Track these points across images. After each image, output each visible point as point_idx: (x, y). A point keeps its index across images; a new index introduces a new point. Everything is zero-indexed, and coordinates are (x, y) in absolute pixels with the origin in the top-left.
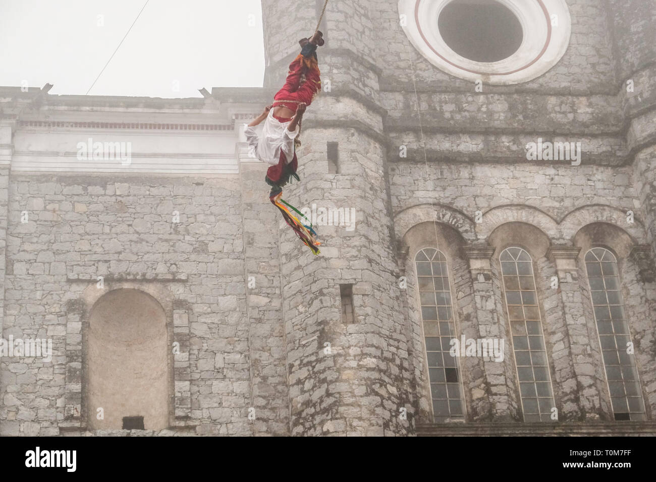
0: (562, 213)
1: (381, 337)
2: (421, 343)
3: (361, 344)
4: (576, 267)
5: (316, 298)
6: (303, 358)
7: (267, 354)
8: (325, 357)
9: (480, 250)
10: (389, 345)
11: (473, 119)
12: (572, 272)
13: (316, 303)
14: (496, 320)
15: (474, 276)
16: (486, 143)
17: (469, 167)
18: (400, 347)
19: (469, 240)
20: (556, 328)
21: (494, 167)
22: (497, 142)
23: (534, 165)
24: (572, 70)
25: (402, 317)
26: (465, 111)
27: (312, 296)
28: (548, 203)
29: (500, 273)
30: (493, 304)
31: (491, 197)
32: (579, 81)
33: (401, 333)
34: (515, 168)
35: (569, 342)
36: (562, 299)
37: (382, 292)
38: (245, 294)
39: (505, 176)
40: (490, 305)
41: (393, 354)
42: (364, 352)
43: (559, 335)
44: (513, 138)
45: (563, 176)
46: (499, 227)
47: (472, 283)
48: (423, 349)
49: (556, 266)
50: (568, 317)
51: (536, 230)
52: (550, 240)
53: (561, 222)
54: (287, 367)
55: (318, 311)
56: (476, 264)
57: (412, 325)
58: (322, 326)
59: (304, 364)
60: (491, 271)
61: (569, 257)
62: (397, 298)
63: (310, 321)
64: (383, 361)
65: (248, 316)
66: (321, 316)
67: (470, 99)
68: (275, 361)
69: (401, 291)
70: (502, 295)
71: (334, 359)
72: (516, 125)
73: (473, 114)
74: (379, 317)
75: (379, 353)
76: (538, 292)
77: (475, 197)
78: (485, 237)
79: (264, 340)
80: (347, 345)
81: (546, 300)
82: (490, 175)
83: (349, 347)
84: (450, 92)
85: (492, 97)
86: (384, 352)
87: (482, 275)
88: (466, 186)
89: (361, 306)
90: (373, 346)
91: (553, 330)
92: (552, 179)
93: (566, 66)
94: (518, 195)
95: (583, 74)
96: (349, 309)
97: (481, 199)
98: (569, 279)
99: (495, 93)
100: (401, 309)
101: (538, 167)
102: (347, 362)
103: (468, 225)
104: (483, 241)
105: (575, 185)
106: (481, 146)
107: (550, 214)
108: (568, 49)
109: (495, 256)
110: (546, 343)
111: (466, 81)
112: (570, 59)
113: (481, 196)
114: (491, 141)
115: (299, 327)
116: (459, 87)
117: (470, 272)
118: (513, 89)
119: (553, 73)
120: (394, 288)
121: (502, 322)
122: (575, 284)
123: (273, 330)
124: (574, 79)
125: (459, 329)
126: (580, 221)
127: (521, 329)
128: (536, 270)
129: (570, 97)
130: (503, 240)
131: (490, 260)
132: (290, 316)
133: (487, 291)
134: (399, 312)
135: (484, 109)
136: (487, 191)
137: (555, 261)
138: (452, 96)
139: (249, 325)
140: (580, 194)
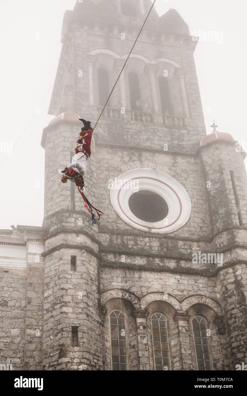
0: (182, 298)
1: (90, 354)
2: (110, 358)
3: (80, 357)
4: (188, 325)
5: (60, 332)
6: (50, 363)
7: (33, 360)
8: (62, 363)
9: (141, 313)
10: (94, 358)
11: (142, 249)
12: (186, 327)
13: (60, 335)
14: (147, 349)
15: (138, 326)
16: (148, 261)
17: (139, 272)
18: (100, 360)
19: (137, 308)
20: (177, 355)
21: (151, 273)
22: (153, 261)
23: (170, 273)
24: (191, 229)
25: (101, 344)
26: (139, 245)
27: (58, 331)
28: (176, 293)
29: (151, 326)
30: (146, 341)
31: (149, 288)
32: (194, 235)
33: (100, 353)
34: (161, 274)
35: (182, 362)
36: (180, 340)
37: (92, 331)
38: (24, 328)
39: (156, 278)
40: (145, 341)
41: (96, 363)
42: (81, 361)
43: (177, 359)
44: (161, 259)
45: (184, 279)
46: (152, 302)
47: (137, 330)
48: (111, 361)
49: (178, 324)
50: (183, 350)
51: (169, 305)
52: (176, 310)
53: (182, 302)
54: (42, 367)
55: (60, 339)
56: (139, 320)
57: (106, 349)
58: (62, 347)
59: (51, 366)
60: (146, 324)
61: (184, 320)
62: (100, 335)
63: (56, 344)
64: (90, 367)
65: (25, 340)
66: (61, 342)
67: (141, 239)
68: (36, 364)
69: (101, 332)
70: (151, 336)
71: (66, 364)
72: (162, 253)
73: (143, 246)
74: (90, 344)
75: (88, 362)
76: (169, 336)
77: (141, 287)
78: (145, 307)
79: (32, 352)
80: (73, 357)
81: (172, 340)
82: (149, 277)
83: (74, 358)
84: (132, 235)
85: (152, 239)
86: (91, 362)
87: (142, 326)
88: (137, 281)
89: (82, 338)
90: (86, 358)
91: (175, 356)
92: (179, 281)
93: (188, 227)
94: (162, 288)
95: (196, 231)
96: (75, 339)
97: (144, 288)
98: (184, 331)
99: (153, 237)
100: (101, 341)
101: (172, 274)
102: (73, 366)
103: (137, 301)
104: (143, 309)
105: (189, 284)
106: (145, 262)
107: (176, 298)
108: (189, 219)
109: (149, 317)
110: (171, 362)
111: (140, 230)
112: (190, 224)
113: (144, 287)
114: (150, 260)
115: (50, 347)
116: (136, 233)
117: (136, 324)
118: (162, 236)
119: (181, 230)
120: (99, 330)
121: (150, 350)
122: (187, 333)
123: (36, 347)
124: (191, 233)
125: (129, 352)
126: (191, 302)
127: (159, 354)
128: (168, 325)
129: (189, 242)
130: (153, 309)
131: (146, 318)
132: (46, 341)
133: (144, 334)
134: (100, 342)
135: (148, 245)
136: (147, 284)
137: (177, 321)
138: (133, 237)
139: (25, 344)
140: (192, 289)
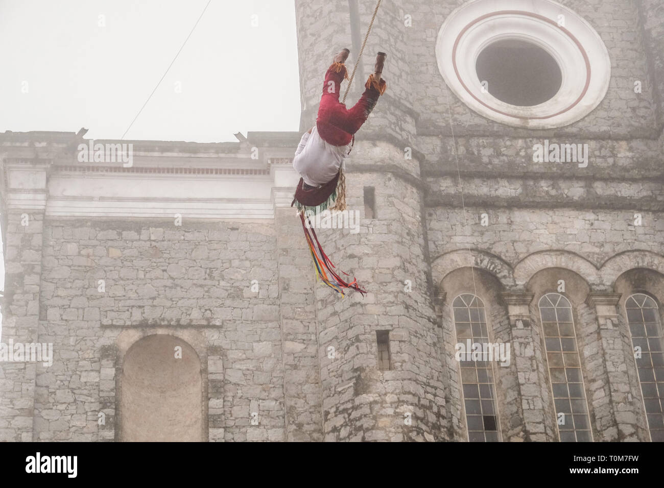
0: (602, 259)
1: (418, 384)
2: (459, 390)
3: (397, 391)
4: (617, 313)
5: (352, 344)
6: (339, 405)
7: (302, 401)
8: (362, 404)
9: (517, 296)
10: (426, 392)
11: (511, 164)
12: (612, 319)
13: (353, 349)
14: (535, 367)
15: (512, 323)
16: (525, 187)
17: (507, 212)
18: (438, 394)
19: (508, 285)
20: (597, 376)
21: (533, 212)
22: (536, 186)
23: (573, 210)
24: (611, 114)
25: (439, 364)
26: (504, 155)
27: (348, 342)
28: (588, 249)
29: (539, 319)
30: (532, 351)
31: (530, 242)
32: (619, 125)
33: (438, 380)
34: (554, 212)
35: (610, 389)
36: (602, 346)
37: (419, 338)
38: (281, 340)
39: (544, 221)
40: (529, 352)
41: (430, 401)
42: (401, 399)
43: (599, 383)
44: (552, 182)
45: (603, 221)
46: (537, 273)
47: (511, 330)
48: (461, 397)
49: (596, 312)
50: (609, 364)
51: (574, 276)
52: (590, 285)
53: (601, 267)
54: (323, 414)
55: (354, 357)
56: (515, 311)
57: (449, 372)
58: (359, 373)
59: (340, 412)
60: (529, 317)
61: (609, 303)
62: (435, 344)
63: (347, 368)
64: (420, 408)
65: (284, 363)
66: (357, 363)
67: (508, 143)
68: (310, 408)
69: (438, 338)
70: (541, 341)
71: (370, 406)
72: (555, 169)
73: (511, 158)
74: (417, 364)
75: (416, 400)
76: (578, 339)
77: (514, 242)
78: (524, 282)
79: (300, 387)
80: (384, 392)
81: (587, 347)
82: (528, 220)
83: (385, 394)
84: (488, 136)
85: (530, 141)
86: (421, 399)
87: (521, 321)
88: (504, 231)
89: (398, 352)
90: (409, 393)
91: (593, 378)
92: (592, 224)
93: (606, 110)
94: (558, 240)
95: (622, 118)
96: (385, 355)
97: (520, 244)
98: (610, 326)
99: (533, 137)
100: (439, 356)
101: (577, 212)
102: (384, 410)
103: (506, 271)
104: (521, 287)
105: (615, 230)
106: (520, 191)
107: (589, 259)
108: (607, 93)
109: (534, 302)
110: (586, 390)
111: (504, 125)
112: (609, 103)
113: (520, 241)
114: (529, 185)
115: (334, 373)
116: (497, 132)
117: (508, 318)
118: (552, 133)
119: (592, 117)
120: (431, 334)
121: (542, 369)
122: (616, 330)
123: (308, 377)
124: (614, 123)
125: (498, 376)
126: (620, 266)
127: (560, 376)
128: (576, 316)
129: (610, 141)
130: (542, 286)
131: (529, 305)
132: (325, 363)
133: (526, 337)
134: (436, 359)
135: (522, 153)
136: (525, 236)
137: (595, 307)
138: (491, 140)
139: (283, 372)
140: (621, 240)
